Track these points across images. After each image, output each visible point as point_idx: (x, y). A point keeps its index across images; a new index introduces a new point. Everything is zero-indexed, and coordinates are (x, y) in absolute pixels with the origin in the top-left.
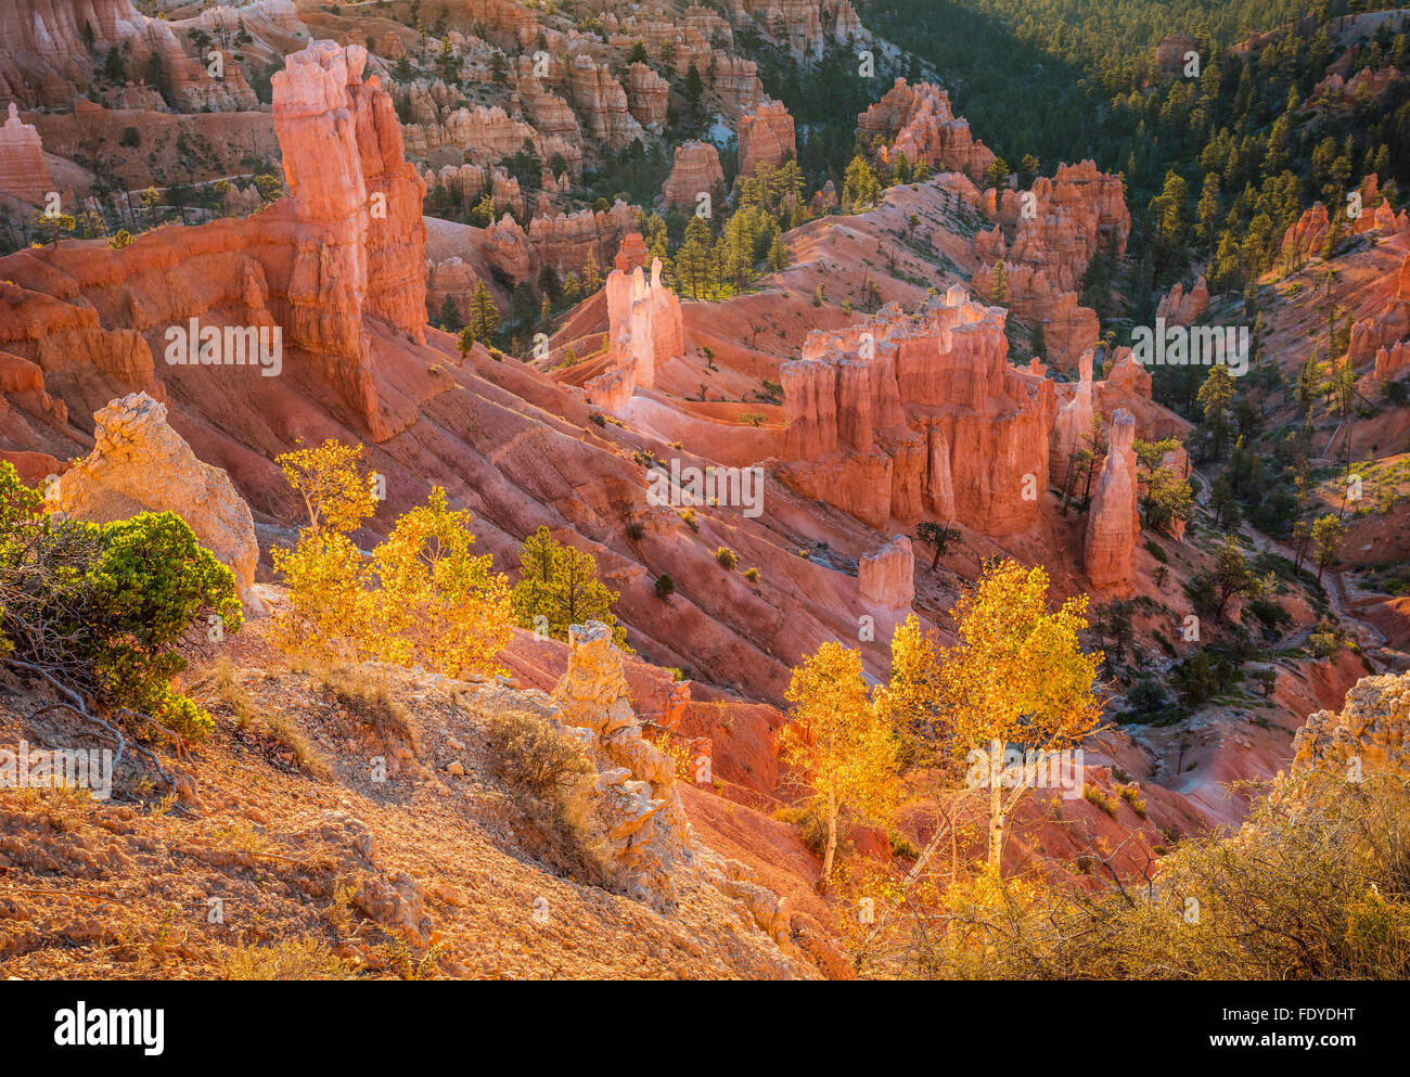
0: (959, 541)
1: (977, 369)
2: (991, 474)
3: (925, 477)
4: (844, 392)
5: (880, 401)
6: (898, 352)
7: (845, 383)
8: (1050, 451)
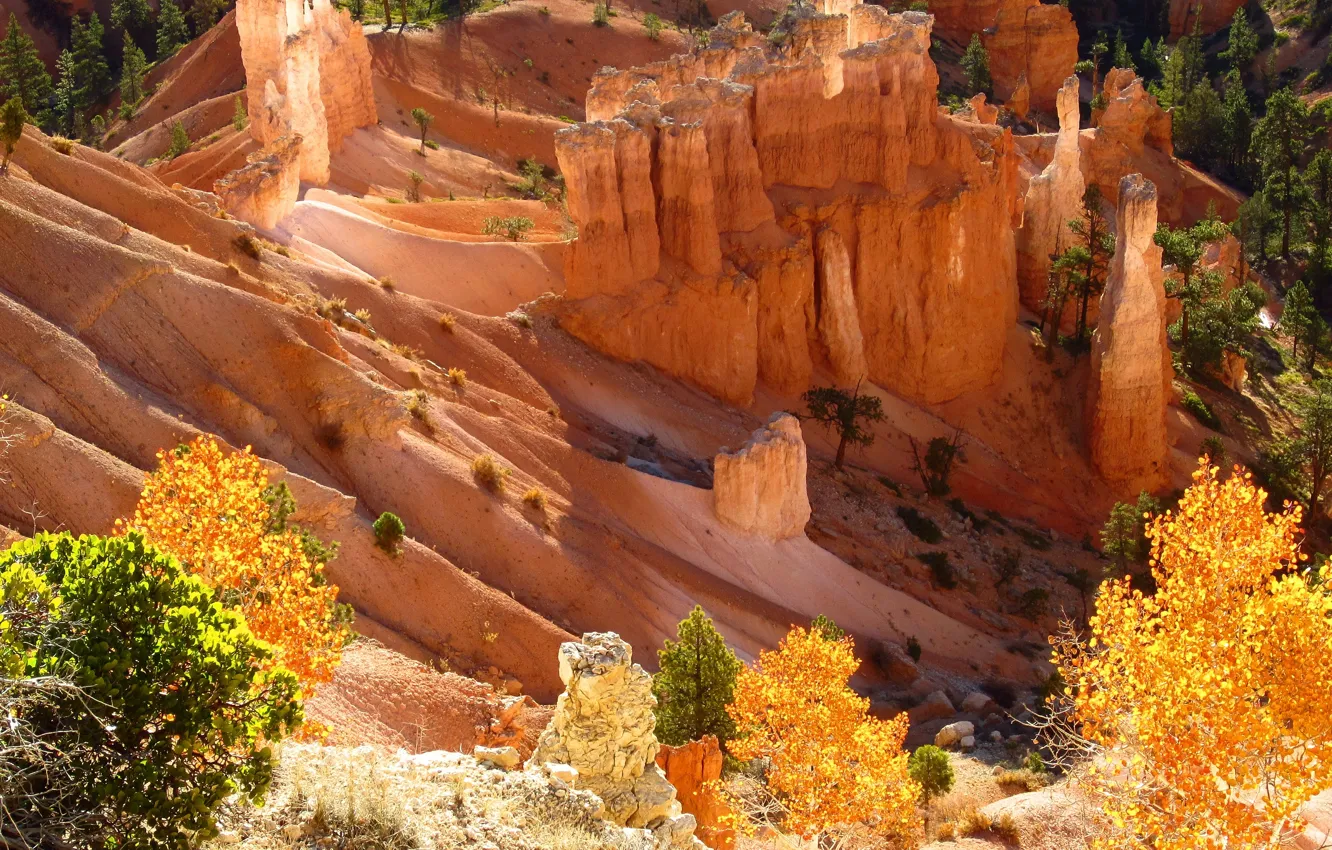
0: (878, 416)
1: (889, 122)
2: (922, 302)
3: (812, 310)
4: (667, 176)
5: (727, 185)
6: (753, 100)
7: (666, 158)
8: (1018, 252)
